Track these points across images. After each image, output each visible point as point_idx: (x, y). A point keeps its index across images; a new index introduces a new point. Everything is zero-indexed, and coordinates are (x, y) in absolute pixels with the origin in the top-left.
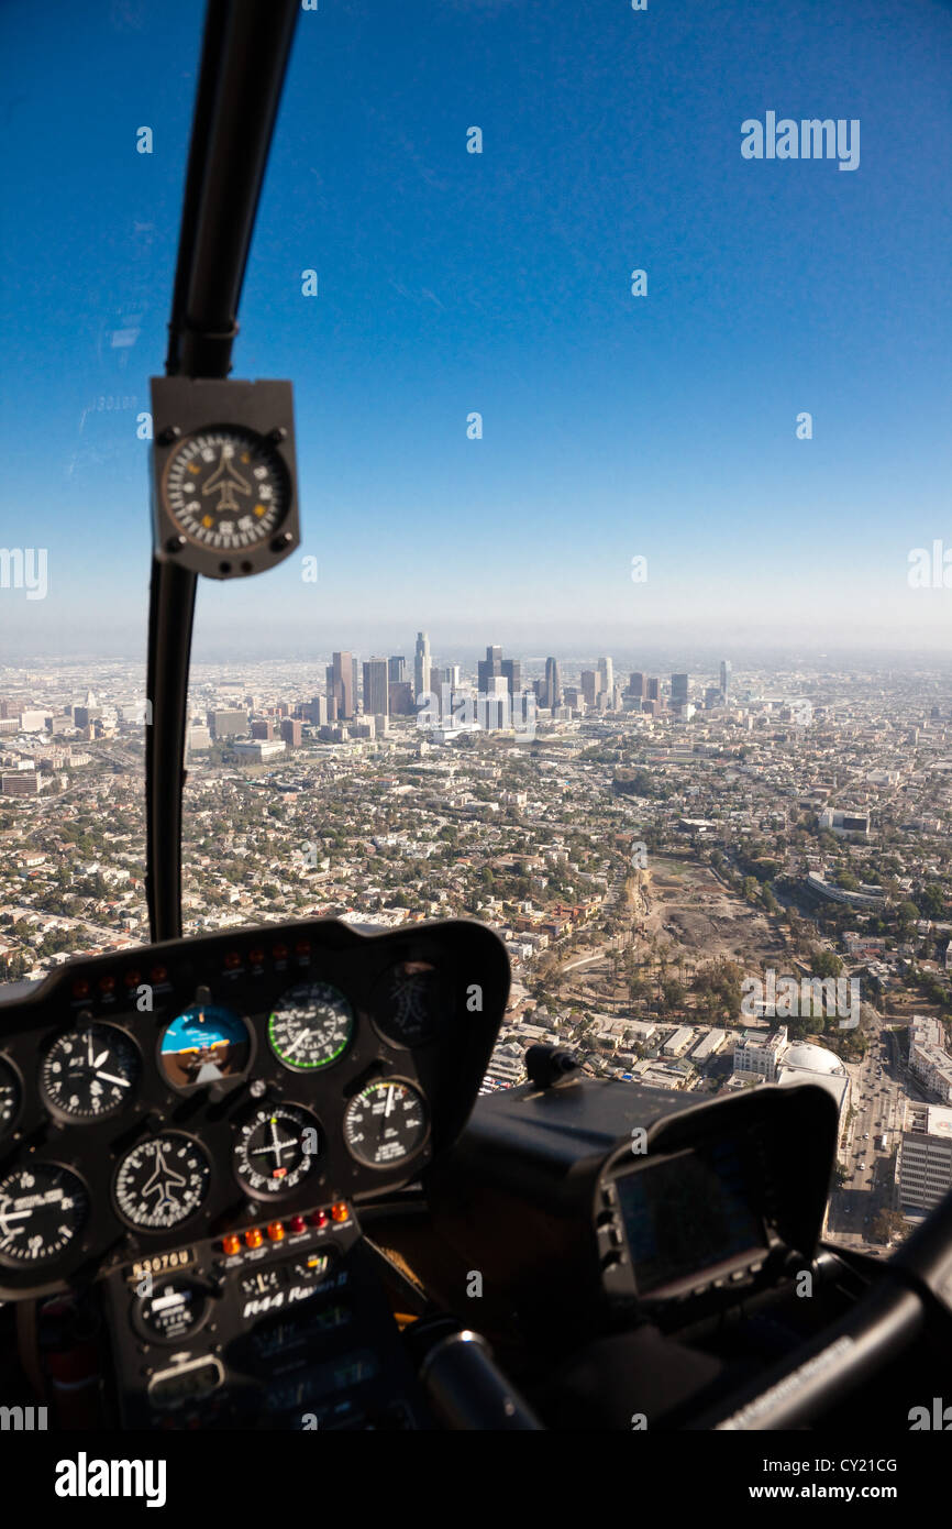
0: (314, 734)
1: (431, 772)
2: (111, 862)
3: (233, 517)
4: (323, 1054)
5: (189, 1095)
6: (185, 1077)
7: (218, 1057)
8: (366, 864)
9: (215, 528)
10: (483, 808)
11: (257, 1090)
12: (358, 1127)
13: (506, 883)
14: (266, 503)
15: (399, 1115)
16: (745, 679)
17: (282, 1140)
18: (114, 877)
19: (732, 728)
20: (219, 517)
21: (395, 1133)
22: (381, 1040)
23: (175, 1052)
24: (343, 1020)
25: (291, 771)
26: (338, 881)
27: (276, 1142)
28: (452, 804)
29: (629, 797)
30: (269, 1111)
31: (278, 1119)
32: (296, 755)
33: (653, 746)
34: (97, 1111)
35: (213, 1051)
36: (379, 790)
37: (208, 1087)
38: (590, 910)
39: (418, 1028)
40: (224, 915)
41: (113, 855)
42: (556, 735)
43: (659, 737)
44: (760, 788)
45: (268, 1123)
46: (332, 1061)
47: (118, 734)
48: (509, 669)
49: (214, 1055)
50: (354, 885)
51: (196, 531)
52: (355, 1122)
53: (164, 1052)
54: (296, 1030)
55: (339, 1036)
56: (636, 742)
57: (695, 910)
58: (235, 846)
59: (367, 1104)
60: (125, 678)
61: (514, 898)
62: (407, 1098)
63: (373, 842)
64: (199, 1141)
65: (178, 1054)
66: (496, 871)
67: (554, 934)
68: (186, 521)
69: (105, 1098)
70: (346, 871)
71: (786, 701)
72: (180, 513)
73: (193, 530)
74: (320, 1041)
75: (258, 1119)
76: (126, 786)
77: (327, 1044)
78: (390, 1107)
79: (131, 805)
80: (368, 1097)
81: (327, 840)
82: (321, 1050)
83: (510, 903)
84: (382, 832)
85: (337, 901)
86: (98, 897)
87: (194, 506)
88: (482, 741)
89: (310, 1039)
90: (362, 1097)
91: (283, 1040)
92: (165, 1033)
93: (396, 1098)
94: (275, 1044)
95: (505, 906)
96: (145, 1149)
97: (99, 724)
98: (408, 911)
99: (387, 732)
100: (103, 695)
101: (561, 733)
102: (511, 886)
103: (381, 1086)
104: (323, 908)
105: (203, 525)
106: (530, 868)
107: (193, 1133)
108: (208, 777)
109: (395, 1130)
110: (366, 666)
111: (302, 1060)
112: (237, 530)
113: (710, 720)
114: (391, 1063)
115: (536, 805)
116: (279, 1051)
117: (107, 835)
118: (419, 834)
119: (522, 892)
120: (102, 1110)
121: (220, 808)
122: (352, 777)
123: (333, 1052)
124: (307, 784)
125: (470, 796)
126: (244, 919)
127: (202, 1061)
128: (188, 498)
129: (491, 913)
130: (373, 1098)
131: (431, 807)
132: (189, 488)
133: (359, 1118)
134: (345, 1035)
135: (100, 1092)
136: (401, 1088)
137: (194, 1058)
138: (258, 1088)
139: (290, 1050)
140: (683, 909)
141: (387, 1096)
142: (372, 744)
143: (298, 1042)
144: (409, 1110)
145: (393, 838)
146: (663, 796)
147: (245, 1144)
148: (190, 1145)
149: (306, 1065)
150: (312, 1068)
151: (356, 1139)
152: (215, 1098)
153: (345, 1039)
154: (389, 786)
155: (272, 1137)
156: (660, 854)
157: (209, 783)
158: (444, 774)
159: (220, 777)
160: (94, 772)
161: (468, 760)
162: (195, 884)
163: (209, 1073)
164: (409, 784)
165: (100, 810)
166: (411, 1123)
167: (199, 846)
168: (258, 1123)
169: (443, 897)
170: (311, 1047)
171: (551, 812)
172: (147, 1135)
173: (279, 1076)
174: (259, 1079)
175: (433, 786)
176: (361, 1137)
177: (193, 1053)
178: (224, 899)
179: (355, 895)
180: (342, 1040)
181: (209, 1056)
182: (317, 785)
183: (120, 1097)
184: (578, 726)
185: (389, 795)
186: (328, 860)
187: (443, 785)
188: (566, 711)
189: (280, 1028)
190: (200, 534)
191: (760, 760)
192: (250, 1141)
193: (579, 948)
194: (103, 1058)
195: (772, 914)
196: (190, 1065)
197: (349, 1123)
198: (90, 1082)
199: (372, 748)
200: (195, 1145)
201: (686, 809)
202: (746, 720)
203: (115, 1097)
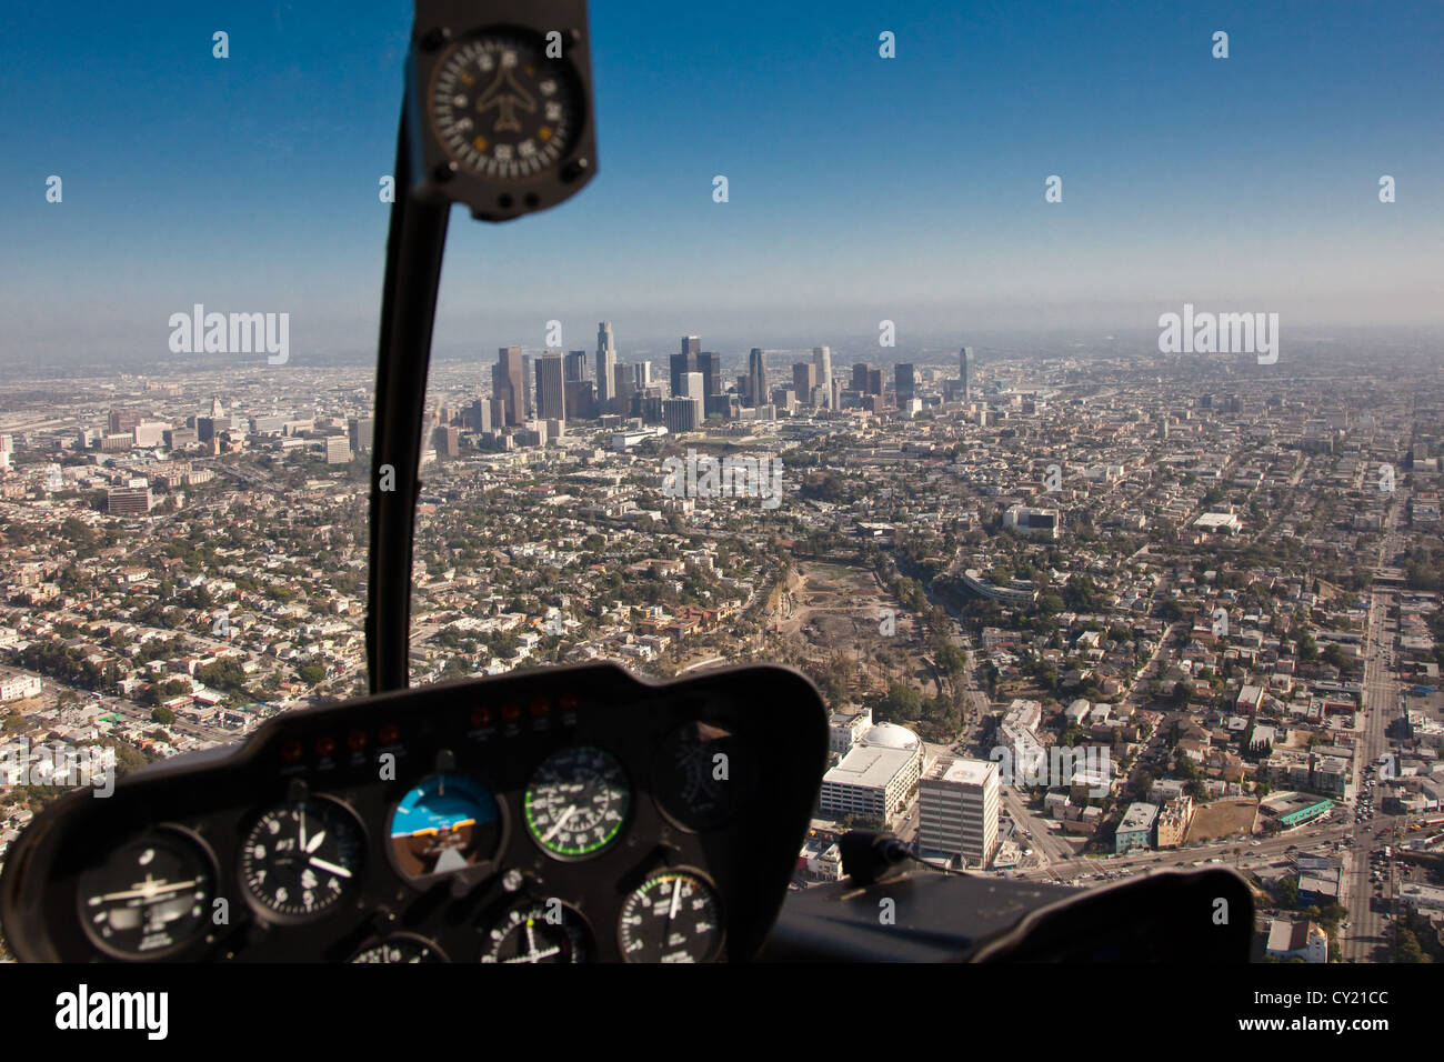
0: (475, 443)
1: (595, 481)
2: (218, 575)
3: (513, 139)
4: (592, 839)
5: (425, 888)
6: (420, 866)
7: (462, 840)
8: (494, 574)
9: (490, 153)
10: (641, 517)
11: (512, 882)
12: (636, 932)
13: (638, 588)
14: (553, 125)
15: (687, 916)
16: (1004, 368)
17: (540, 948)
18: (219, 588)
19: (960, 425)
20: (496, 139)
21: (682, 940)
22: (666, 821)
23: (409, 834)
24: (616, 796)
25: (437, 482)
26: (460, 590)
27: (533, 951)
28: (609, 513)
29: (812, 502)
30: (524, 910)
31: (535, 920)
32: (449, 466)
33: (857, 446)
34: (309, 908)
35: (456, 833)
36: (532, 499)
37: (450, 879)
38: (722, 613)
39: (710, 806)
40: (328, 623)
41: (221, 568)
42: (753, 438)
43: (868, 437)
44: (962, 488)
45: (523, 926)
46: (604, 846)
47: (247, 448)
48: (707, 364)
49: (457, 837)
50: (477, 593)
51: (466, 155)
52: (631, 925)
53: (395, 835)
54: (559, 806)
55: (612, 815)
56: (843, 442)
57: (842, 613)
58: (352, 558)
59: (647, 902)
60: (265, 385)
61: (643, 603)
62: (696, 895)
63: (509, 552)
64: (439, 949)
65: (412, 837)
66: (627, 577)
67: (678, 636)
68: (456, 141)
69: (321, 891)
70: (472, 580)
71: (1039, 392)
72: (449, 131)
73: (464, 155)
74: (588, 821)
75: (511, 921)
76: (248, 502)
77: (598, 825)
78: (676, 906)
79: (250, 521)
80: (648, 894)
81: (457, 551)
82: (590, 833)
83: (638, 608)
84: (519, 541)
85: (455, 609)
86: (199, 607)
87: (465, 124)
88: (667, 446)
89: (576, 819)
90: (640, 893)
91: (542, 820)
92: (395, 810)
93: (684, 895)
94: (533, 825)
95: (633, 611)
96: (368, 958)
97: (225, 437)
98: (524, 616)
99: (561, 439)
100: (236, 404)
101: (758, 436)
102: (641, 591)
103: (664, 880)
104: (438, 616)
105: (475, 147)
106: (665, 572)
107: (430, 938)
108: (341, 492)
109: (682, 935)
110: (538, 363)
111: (567, 845)
112: (517, 156)
113: (937, 417)
114: (678, 848)
115: (703, 512)
116: (537, 833)
117: (218, 550)
118: (561, 544)
119: (652, 597)
120: (316, 907)
121: (344, 522)
122: (504, 487)
123: (605, 836)
124: (452, 496)
125: (633, 505)
126: (350, 628)
127: (442, 844)
128: (458, 113)
129: (616, 617)
130: (655, 895)
131: (582, 516)
132: (461, 101)
133: (637, 920)
134: (620, 814)
135: (314, 883)
136: (690, 882)
137: (431, 842)
138: (513, 880)
139: (552, 832)
140: (828, 612)
141: (672, 893)
142: (540, 452)
143: (562, 822)
144: (699, 910)
145: (531, 547)
146: (851, 500)
147: (494, 952)
148: (425, 952)
149: (571, 851)
150: (579, 855)
151: (633, 947)
152: (458, 892)
153: (619, 818)
154: (544, 495)
155: (528, 945)
156: (824, 560)
157: (340, 499)
158: (610, 483)
159: (354, 491)
160: (215, 490)
161: (642, 467)
162: (303, 595)
163: (451, 860)
164: (567, 493)
165: (215, 527)
166: (702, 927)
167: (314, 560)
168: (511, 926)
169: (566, 602)
170: (577, 829)
171: (718, 520)
172: (373, 939)
173: (538, 865)
174: (514, 868)
175: (593, 496)
176: (639, 944)
177: (429, 836)
178: (332, 608)
179: (476, 603)
180: (617, 821)
181: (450, 838)
182: (463, 496)
183: (338, 891)
184: (780, 427)
185: (542, 506)
186: (454, 570)
187: (605, 494)
188: (770, 410)
189: (539, 804)
190: (471, 158)
191: (974, 459)
192: (500, 949)
193: (703, 650)
194: (318, 840)
195: (920, 614)
196: (426, 851)
197: (625, 926)
198: (302, 872)
199: (539, 457)
200: (432, 951)
201: (871, 512)
202: (978, 415)
203: (332, 890)
